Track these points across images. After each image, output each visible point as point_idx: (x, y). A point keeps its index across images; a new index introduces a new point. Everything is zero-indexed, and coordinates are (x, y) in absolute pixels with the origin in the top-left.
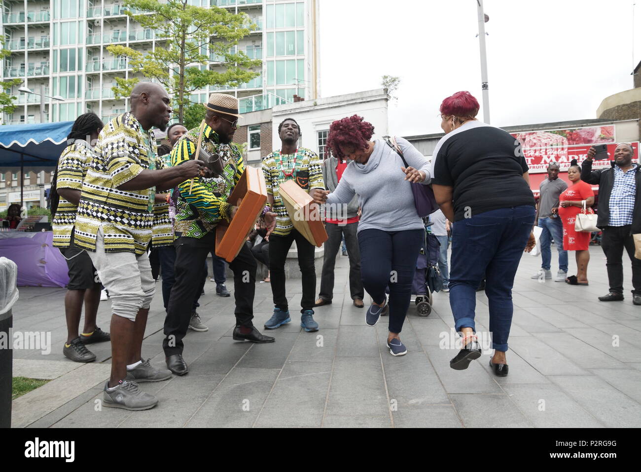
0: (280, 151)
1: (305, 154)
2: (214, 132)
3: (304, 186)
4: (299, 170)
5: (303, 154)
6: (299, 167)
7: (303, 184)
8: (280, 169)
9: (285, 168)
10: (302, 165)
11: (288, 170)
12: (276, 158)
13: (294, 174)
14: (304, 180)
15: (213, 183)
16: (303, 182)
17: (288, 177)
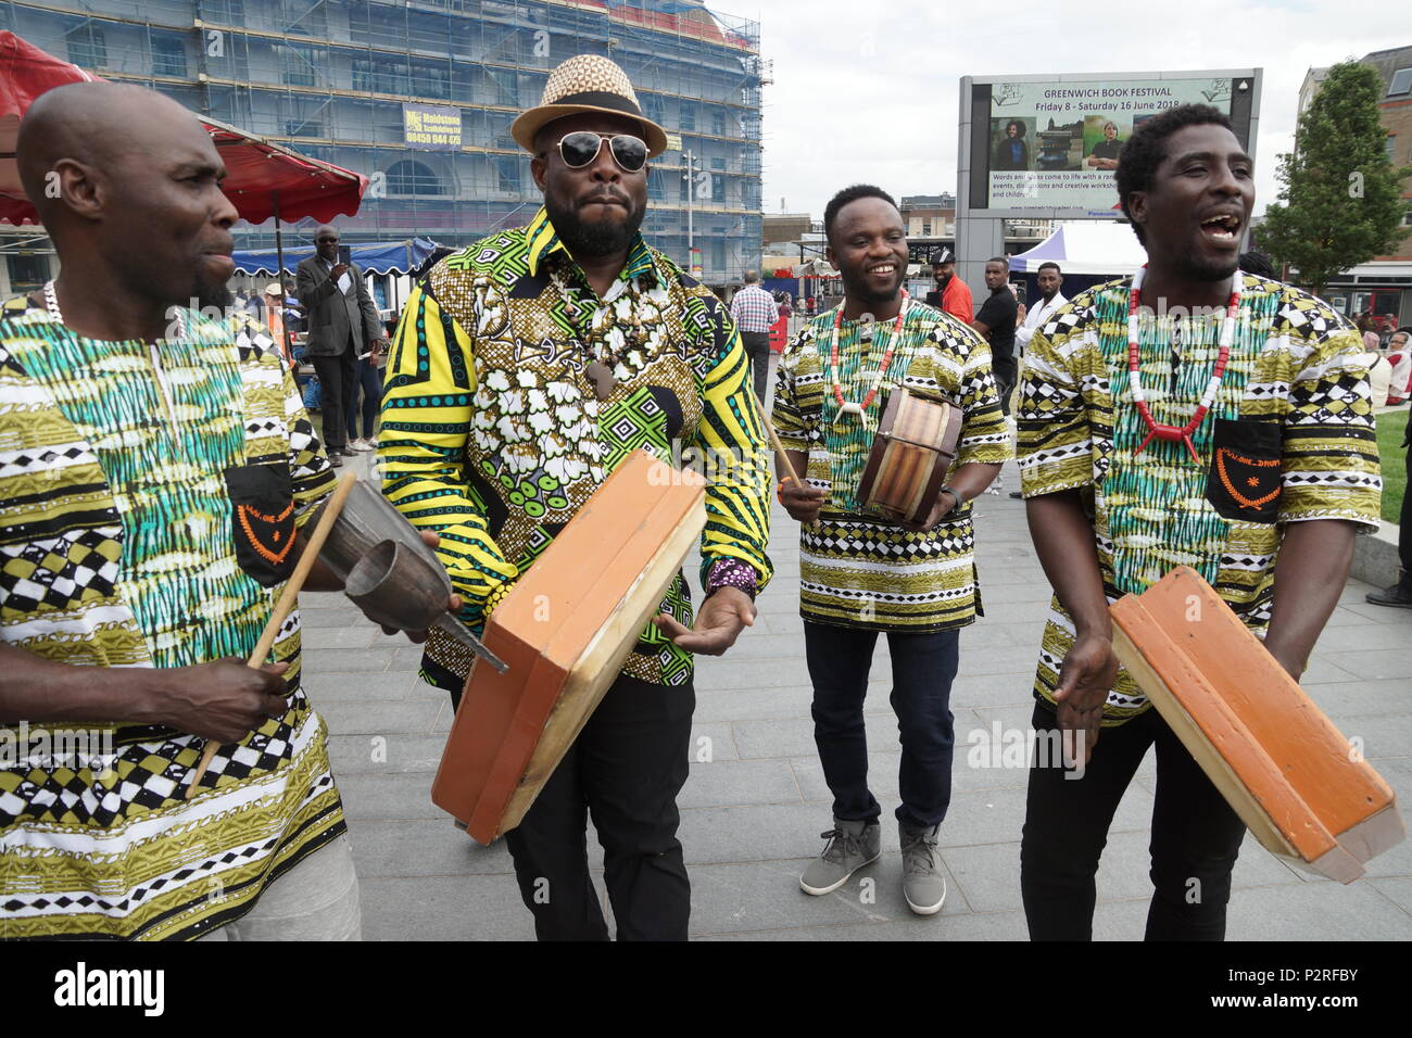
0: (1136, 285)
1: (1279, 321)
2: (559, 245)
3: (1257, 504)
4: (1233, 415)
5: (1267, 323)
6: (1238, 395)
7: (1252, 494)
8: (1126, 397)
9: (1158, 394)
10: (1252, 386)
11: (1176, 408)
12: (1106, 328)
13: (1204, 432)
14: (1256, 472)
15: (543, 482)
16: (1253, 482)
17: (1166, 443)
